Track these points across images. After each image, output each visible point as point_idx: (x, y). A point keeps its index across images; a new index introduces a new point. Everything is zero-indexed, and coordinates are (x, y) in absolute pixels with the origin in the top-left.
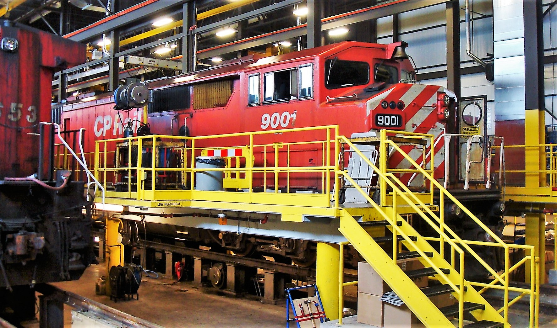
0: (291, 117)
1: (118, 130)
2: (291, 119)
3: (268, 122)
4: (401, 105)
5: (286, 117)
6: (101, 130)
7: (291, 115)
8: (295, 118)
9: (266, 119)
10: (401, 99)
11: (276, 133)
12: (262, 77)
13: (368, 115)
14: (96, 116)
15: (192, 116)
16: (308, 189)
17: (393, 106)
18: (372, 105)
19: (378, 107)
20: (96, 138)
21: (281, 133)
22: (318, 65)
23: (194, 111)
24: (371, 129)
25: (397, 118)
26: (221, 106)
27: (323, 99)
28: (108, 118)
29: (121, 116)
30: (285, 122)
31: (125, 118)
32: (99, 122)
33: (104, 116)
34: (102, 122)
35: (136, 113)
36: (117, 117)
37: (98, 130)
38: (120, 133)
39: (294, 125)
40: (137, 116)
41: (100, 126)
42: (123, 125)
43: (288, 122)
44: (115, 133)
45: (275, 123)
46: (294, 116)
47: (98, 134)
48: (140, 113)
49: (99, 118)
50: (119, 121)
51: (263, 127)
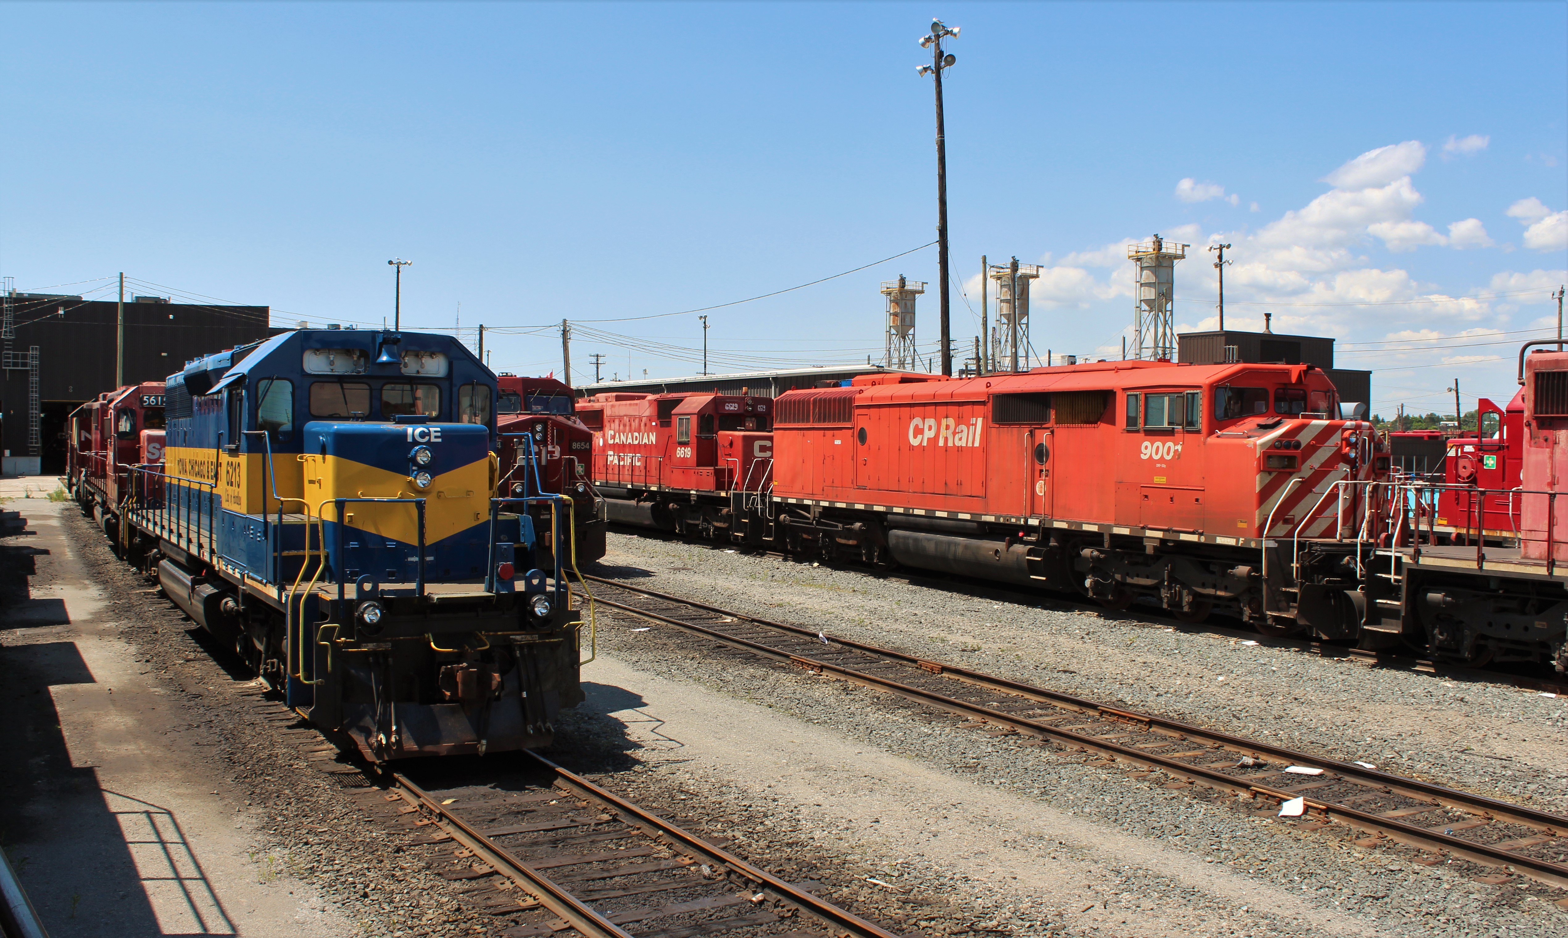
0: (1176, 449)
1: (946, 439)
2: (1176, 452)
3: (1148, 452)
4: (1298, 445)
5: (1169, 448)
6: (920, 437)
7: (1176, 447)
8: (1180, 451)
9: (1146, 448)
10: (1297, 438)
11: (1158, 465)
12: (1142, 397)
13: (1258, 456)
14: (911, 418)
15: (1052, 432)
16: (1193, 533)
17: (1288, 446)
18: (1262, 445)
19: (1270, 448)
20: (911, 448)
21: (1164, 466)
22: (1206, 393)
23: (1055, 426)
24: (1261, 471)
25: (1291, 459)
26: (1092, 423)
27: (1211, 433)
28: (931, 422)
29: (951, 421)
30: (1168, 454)
31: (957, 425)
32: (917, 426)
33: (924, 419)
34: (921, 426)
35: (973, 420)
36: (944, 422)
37: (915, 437)
38: (950, 444)
39: (1179, 458)
40: (975, 425)
41: (918, 431)
42: (954, 433)
43: (1172, 454)
44: (941, 443)
45: (1157, 453)
46: (1179, 448)
47: (915, 442)
48: (980, 420)
49: (917, 421)
50: (947, 427)
51: (1143, 457)
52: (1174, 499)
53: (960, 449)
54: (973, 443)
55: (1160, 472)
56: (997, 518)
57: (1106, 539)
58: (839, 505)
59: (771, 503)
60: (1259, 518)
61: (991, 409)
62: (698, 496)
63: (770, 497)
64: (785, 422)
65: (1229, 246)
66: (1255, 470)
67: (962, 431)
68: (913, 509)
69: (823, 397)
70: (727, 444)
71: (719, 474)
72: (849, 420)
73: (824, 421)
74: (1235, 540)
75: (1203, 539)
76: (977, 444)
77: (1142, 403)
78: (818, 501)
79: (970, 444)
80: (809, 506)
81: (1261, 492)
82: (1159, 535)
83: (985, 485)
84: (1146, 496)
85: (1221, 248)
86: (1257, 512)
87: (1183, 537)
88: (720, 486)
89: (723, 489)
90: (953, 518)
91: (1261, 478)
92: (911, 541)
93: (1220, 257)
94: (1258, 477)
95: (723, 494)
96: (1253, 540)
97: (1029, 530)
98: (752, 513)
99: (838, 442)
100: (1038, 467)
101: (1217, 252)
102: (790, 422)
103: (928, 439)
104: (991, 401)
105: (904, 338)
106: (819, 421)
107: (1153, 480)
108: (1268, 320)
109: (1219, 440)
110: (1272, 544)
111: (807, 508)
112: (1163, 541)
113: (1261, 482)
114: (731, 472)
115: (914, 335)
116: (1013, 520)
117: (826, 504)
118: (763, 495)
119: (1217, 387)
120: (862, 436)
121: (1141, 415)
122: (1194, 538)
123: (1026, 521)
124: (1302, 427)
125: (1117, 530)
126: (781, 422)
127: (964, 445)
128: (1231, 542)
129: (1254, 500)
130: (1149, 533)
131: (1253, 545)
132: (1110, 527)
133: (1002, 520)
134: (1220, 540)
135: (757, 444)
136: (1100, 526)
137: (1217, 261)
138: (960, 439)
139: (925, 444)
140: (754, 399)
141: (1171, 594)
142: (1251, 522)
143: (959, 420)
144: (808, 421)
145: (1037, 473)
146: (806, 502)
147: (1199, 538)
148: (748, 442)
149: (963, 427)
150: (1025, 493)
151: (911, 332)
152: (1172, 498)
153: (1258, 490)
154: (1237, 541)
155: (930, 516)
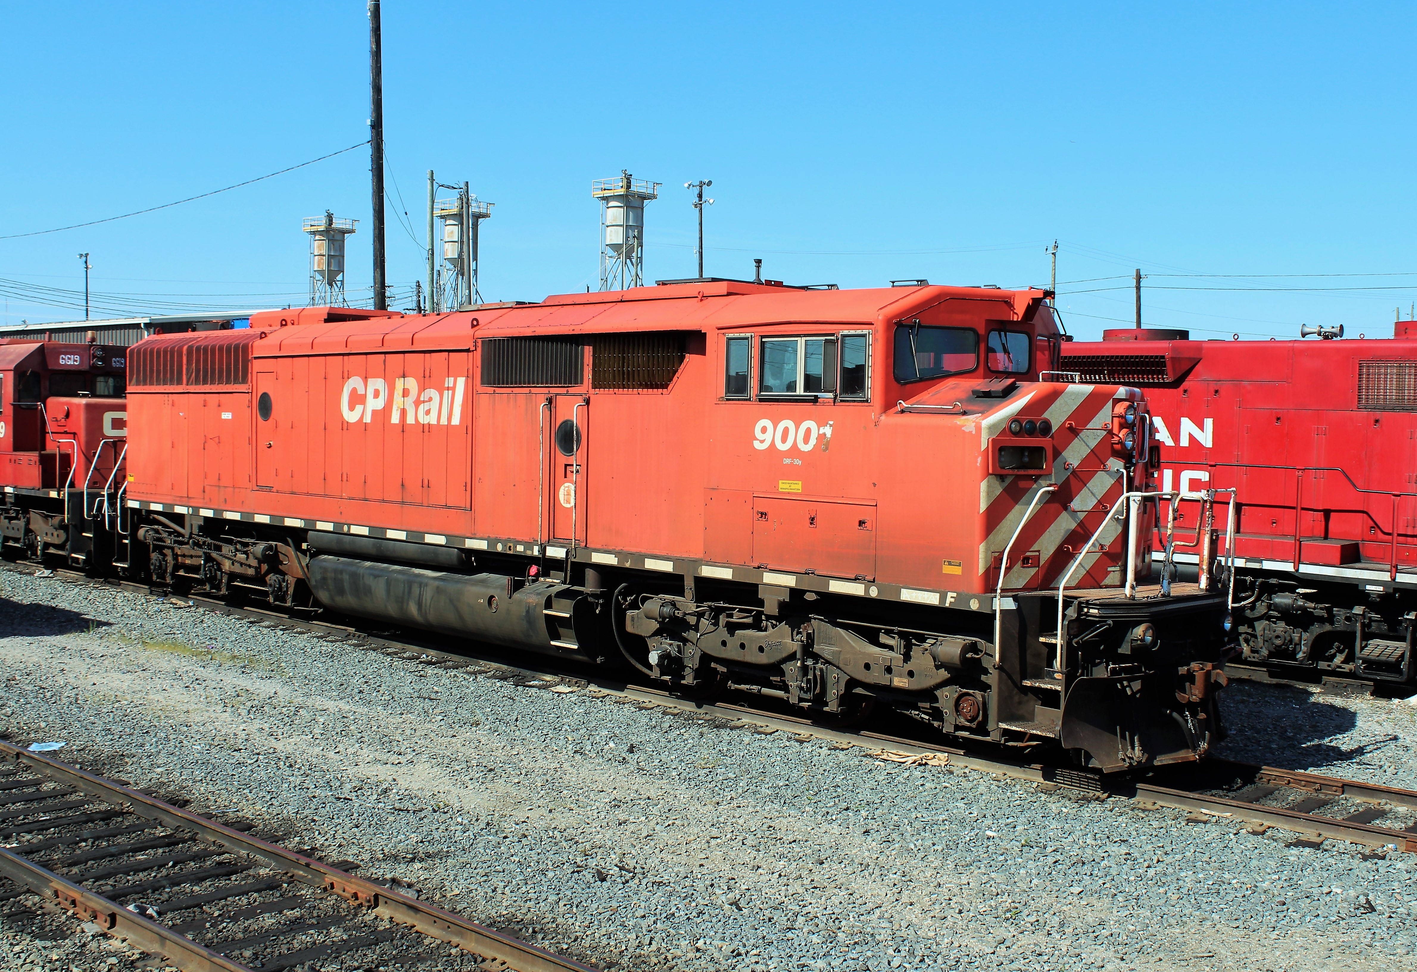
0: (821, 432)
1: (403, 412)
2: (821, 437)
3: (768, 437)
4: (1047, 427)
5: (808, 431)
6: (359, 408)
7: (821, 428)
8: (829, 435)
9: (764, 430)
10: (1046, 415)
11: (787, 461)
12: (756, 343)
13: (984, 447)
14: (345, 377)
15: (588, 402)
16: (856, 580)
17: (1031, 430)
18: (991, 428)
19: (1003, 432)
20: (345, 426)
21: (798, 462)
22: (881, 335)
23: (592, 391)
24: (989, 474)
25: (1038, 452)
26: (657, 387)
27: (888, 405)
28: (378, 383)
29: (412, 383)
30: (806, 440)
31: (422, 388)
32: (354, 390)
33: (365, 379)
34: (361, 391)
35: (450, 382)
36: (399, 384)
37: (352, 408)
38: (410, 420)
39: (827, 449)
40: (453, 389)
41: (357, 399)
42: (417, 403)
43: (813, 441)
44: (395, 419)
45: (784, 440)
46: (828, 431)
47: (351, 416)
48: (461, 382)
49: (355, 382)
50: (405, 393)
51: (757, 445)
52: (818, 521)
53: (426, 429)
54: (449, 419)
55: (790, 473)
56: (492, 542)
57: (689, 584)
58: (229, 516)
59: (124, 509)
60: (986, 557)
61: (479, 362)
62: (16, 496)
63: (122, 499)
64: (145, 384)
65: (710, 183)
66: (979, 473)
67: (430, 399)
68: (349, 525)
69: (203, 344)
70: (61, 416)
71: (47, 462)
72: (244, 381)
73: (205, 382)
74: (937, 596)
75: (874, 593)
76: (456, 421)
77: (756, 352)
78: (196, 509)
79: (444, 421)
80: (182, 516)
81: (989, 509)
82: (790, 581)
83: (470, 488)
84: (763, 514)
85: (701, 185)
86: (982, 547)
87: (836, 587)
88: (48, 482)
89: (52, 486)
90: (415, 538)
91: (989, 486)
92: (346, 577)
93: (700, 196)
94: (984, 485)
95: (53, 494)
96: (974, 596)
97: (549, 565)
98: (97, 524)
99: (227, 416)
100: (562, 459)
101: (697, 190)
102: (151, 384)
103: (374, 412)
104: (479, 349)
105: (331, 285)
106: (197, 382)
107: (776, 487)
108: (758, 267)
109: (906, 418)
110: (1010, 604)
111: (179, 519)
112: (796, 593)
113: (989, 493)
114: (66, 460)
115: (342, 282)
116: (520, 548)
117: (209, 513)
118: (112, 497)
119: (900, 325)
120: (265, 406)
121: (755, 373)
122: (857, 589)
123: (543, 550)
124: (1052, 397)
125: (707, 572)
126: (138, 383)
127: (434, 422)
128: (931, 599)
129: (977, 526)
130: (769, 578)
131: (974, 605)
132: (698, 563)
133: (500, 548)
134: (908, 595)
135: (108, 417)
136: (676, 561)
137: (697, 199)
138: (428, 412)
139: (368, 419)
140: (104, 348)
141: (808, 681)
142: (969, 564)
143: (426, 381)
144: (179, 382)
145: (560, 471)
146: (179, 510)
147: (867, 590)
148: (95, 413)
149: (433, 393)
150: (541, 502)
151: (339, 277)
152: (813, 519)
153: (983, 507)
154: (943, 598)
155: (377, 535)
